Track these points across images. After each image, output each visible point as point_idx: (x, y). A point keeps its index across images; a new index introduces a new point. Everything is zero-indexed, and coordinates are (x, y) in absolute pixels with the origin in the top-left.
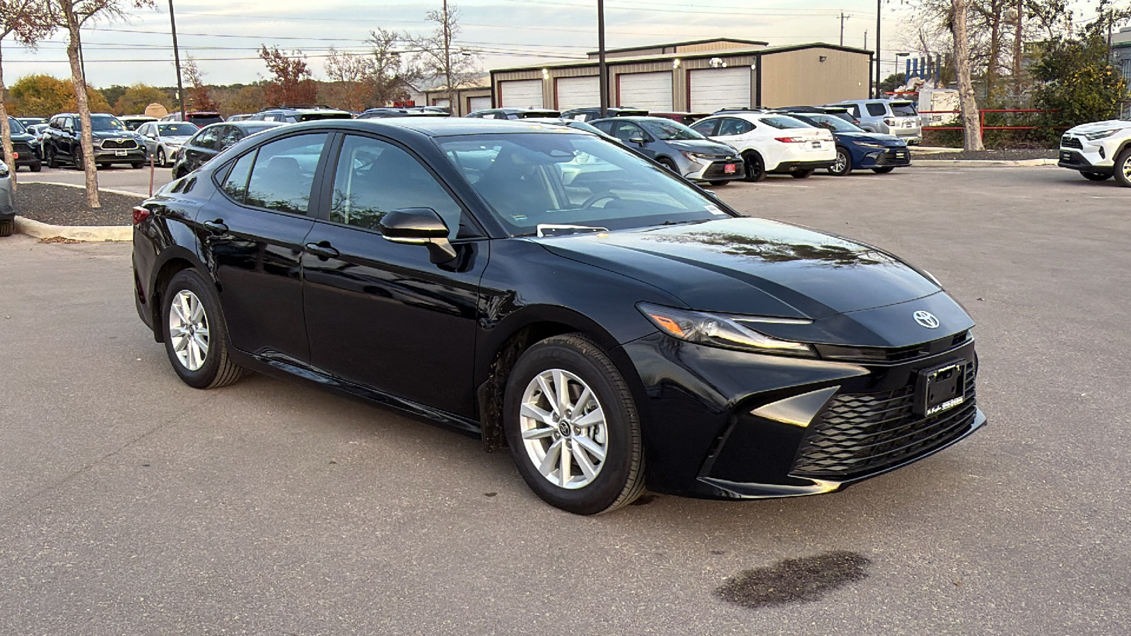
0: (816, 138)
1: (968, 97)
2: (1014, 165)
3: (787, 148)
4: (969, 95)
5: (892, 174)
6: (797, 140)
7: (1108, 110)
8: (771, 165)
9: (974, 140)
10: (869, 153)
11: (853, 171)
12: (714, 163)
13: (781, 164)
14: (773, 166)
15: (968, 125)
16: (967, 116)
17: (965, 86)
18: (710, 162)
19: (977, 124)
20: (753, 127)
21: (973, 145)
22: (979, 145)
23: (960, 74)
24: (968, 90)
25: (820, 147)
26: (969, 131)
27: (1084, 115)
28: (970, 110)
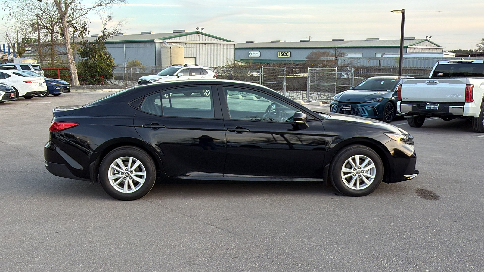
0: (40, 81)
1: (73, 64)
2: (101, 91)
3: (29, 86)
4: (73, 63)
5: (61, 96)
6: (34, 82)
7: (109, 70)
8: (22, 93)
9: (76, 82)
10: (56, 88)
11: (50, 95)
12: (6, 93)
13: (28, 93)
14: (24, 93)
15: (73, 75)
16: (72, 71)
17: (71, 59)
18: (5, 92)
19: (77, 75)
20: (9, 76)
21: (76, 83)
22: (78, 84)
23: (69, 55)
24: (73, 61)
25: (42, 85)
26: (74, 78)
27: (101, 71)
28: (74, 69)
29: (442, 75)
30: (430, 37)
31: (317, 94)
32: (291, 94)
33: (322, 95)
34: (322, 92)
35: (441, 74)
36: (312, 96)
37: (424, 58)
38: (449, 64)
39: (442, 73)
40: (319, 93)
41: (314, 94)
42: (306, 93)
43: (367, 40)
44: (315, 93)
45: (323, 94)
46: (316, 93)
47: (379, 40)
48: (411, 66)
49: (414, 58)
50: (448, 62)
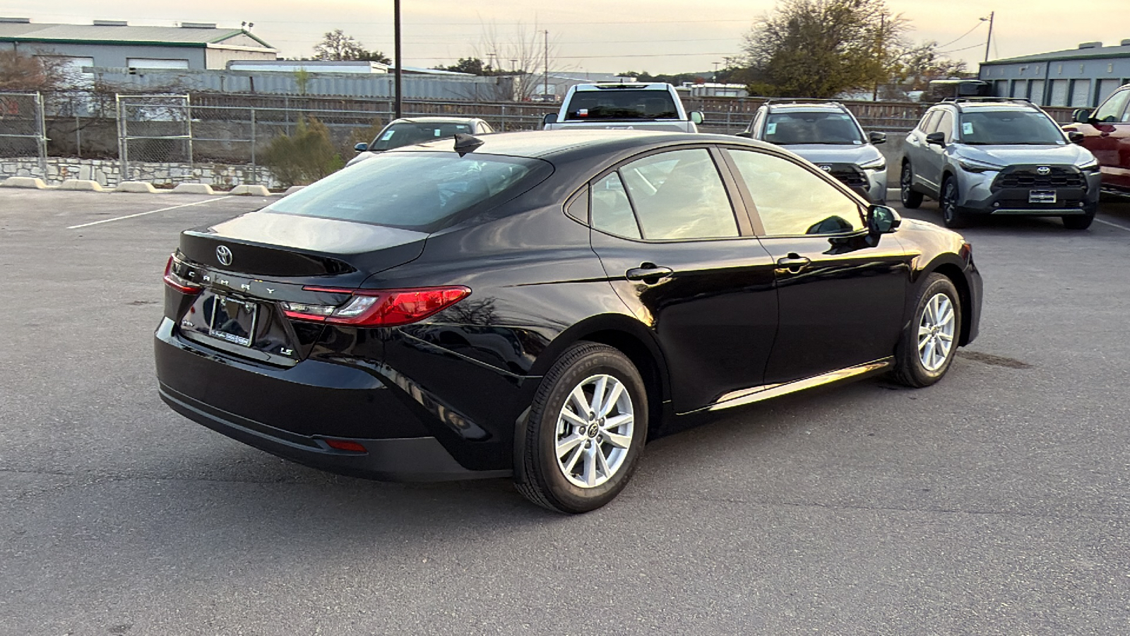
29: (586, 113)
30: (251, 25)
31: (91, 165)
32: (5, 166)
33: (106, 165)
34: (103, 159)
35: (584, 111)
36: (76, 170)
37: (357, 74)
38: (598, 90)
39: (586, 110)
40: (97, 162)
41: (80, 164)
42: (55, 161)
43: (95, 25)
44: (82, 162)
45: (109, 163)
46: (88, 161)
47: (126, 25)
48: (377, 93)
49: (336, 74)
50: (598, 87)
